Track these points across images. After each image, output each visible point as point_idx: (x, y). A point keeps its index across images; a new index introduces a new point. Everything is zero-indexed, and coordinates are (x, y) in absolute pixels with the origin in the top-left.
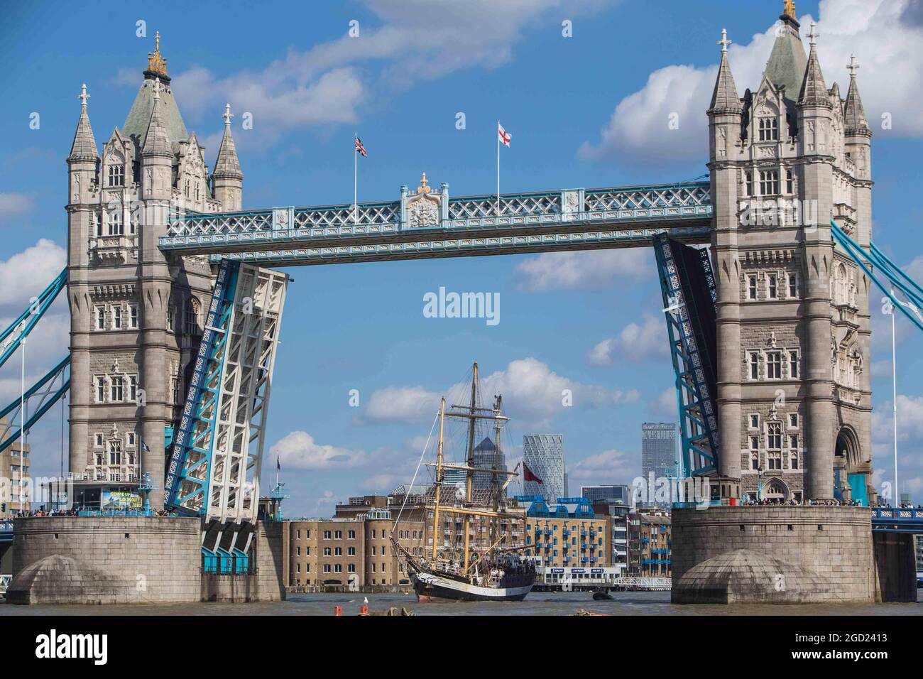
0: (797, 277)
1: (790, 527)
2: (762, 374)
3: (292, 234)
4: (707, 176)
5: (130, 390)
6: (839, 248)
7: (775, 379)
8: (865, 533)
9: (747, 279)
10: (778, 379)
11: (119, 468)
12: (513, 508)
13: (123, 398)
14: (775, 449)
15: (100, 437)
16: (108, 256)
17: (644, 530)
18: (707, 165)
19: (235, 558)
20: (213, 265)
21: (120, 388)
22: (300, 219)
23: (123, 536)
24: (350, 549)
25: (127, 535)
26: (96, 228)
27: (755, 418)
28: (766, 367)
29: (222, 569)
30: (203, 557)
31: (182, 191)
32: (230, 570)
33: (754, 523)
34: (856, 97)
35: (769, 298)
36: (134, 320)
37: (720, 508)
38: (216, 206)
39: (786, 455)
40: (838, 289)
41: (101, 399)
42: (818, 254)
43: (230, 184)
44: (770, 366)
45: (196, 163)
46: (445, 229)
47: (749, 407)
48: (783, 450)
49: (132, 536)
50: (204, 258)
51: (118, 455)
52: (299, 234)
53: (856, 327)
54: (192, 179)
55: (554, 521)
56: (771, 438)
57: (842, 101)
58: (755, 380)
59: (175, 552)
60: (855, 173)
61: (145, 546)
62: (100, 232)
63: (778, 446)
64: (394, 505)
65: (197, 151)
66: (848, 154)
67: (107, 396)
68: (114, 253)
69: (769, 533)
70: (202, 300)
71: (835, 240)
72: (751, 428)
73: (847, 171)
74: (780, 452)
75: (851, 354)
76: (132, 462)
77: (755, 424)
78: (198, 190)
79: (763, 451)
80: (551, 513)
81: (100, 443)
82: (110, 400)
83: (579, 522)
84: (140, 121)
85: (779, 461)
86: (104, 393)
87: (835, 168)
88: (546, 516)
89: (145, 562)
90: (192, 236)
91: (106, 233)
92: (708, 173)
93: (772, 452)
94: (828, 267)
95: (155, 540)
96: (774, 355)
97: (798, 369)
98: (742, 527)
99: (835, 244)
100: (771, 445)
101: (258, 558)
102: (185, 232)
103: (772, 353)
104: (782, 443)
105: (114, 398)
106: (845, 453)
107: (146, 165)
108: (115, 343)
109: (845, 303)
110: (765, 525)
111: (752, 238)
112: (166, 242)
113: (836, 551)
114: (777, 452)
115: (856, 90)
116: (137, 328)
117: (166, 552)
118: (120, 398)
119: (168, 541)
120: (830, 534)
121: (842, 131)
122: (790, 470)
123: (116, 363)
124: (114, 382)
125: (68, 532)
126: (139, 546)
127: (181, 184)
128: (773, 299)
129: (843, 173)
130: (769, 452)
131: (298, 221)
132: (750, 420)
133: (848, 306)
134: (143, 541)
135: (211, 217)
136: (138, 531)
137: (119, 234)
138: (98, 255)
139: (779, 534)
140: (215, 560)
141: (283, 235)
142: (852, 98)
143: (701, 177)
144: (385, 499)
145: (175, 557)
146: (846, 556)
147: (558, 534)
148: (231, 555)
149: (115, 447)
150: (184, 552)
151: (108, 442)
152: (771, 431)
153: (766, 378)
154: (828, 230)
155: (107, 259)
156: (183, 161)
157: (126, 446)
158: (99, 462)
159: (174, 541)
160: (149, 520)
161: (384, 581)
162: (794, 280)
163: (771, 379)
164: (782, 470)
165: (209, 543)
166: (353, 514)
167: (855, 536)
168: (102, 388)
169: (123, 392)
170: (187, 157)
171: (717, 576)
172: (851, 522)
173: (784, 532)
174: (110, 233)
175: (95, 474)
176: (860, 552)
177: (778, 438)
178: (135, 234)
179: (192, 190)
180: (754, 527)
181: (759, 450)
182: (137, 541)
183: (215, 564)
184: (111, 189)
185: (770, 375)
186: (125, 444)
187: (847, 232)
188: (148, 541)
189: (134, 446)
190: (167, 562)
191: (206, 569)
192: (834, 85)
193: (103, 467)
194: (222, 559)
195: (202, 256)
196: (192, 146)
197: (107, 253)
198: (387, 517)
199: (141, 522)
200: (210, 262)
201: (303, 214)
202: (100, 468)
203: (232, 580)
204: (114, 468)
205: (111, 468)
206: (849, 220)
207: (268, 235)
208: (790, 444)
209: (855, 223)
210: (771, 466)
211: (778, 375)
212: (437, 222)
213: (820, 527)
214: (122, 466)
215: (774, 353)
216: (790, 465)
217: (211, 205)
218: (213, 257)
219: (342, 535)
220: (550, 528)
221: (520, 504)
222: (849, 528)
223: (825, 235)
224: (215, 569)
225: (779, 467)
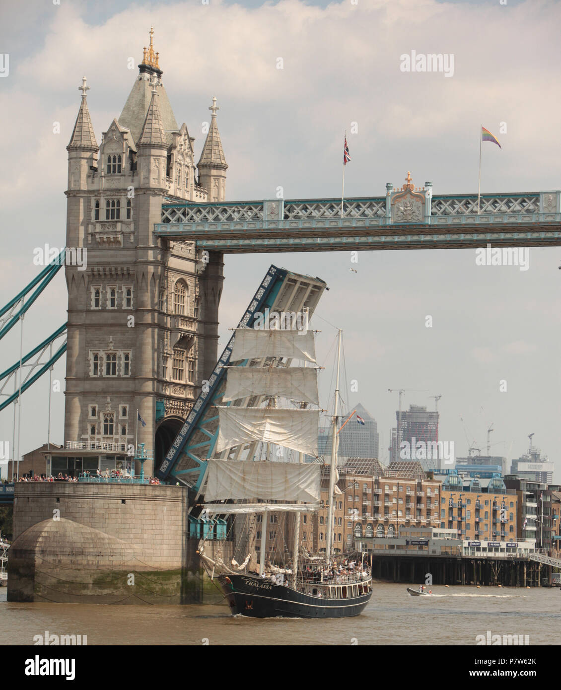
3: (281, 226)
5: (123, 366)
11: (112, 438)
12: (428, 481)
13: (117, 373)
15: (94, 409)
16: (106, 240)
17: (553, 506)
19: (215, 525)
20: (198, 250)
21: (114, 364)
22: (289, 211)
23: (120, 501)
25: (123, 501)
26: (93, 214)
29: (205, 535)
30: (189, 523)
31: (173, 180)
32: (212, 537)
36: (129, 300)
38: (202, 194)
41: (95, 373)
43: (215, 174)
45: (186, 154)
46: (428, 225)
49: (127, 502)
50: (192, 244)
51: (112, 426)
52: (287, 225)
54: (183, 168)
55: (467, 495)
59: (166, 518)
61: (140, 512)
62: (97, 217)
65: (187, 141)
67: (101, 371)
68: (112, 237)
70: (188, 282)
76: (124, 432)
78: (187, 179)
80: (464, 487)
81: (94, 414)
82: (104, 374)
83: (490, 497)
86: (99, 368)
88: (460, 490)
89: (138, 526)
90: (184, 223)
91: (103, 217)
95: (149, 506)
102: (178, 219)
105: (108, 373)
107: (143, 156)
108: (111, 321)
112: (160, 230)
116: (132, 308)
117: (158, 517)
118: (114, 373)
119: (159, 508)
123: (111, 340)
124: (109, 358)
125: (69, 496)
126: (134, 511)
127: (174, 173)
131: (287, 213)
134: (138, 507)
135: (204, 205)
136: (133, 498)
137: (115, 220)
138: (96, 238)
140: (199, 526)
141: (273, 226)
145: (166, 522)
147: (471, 508)
149: (109, 419)
150: (173, 518)
151: (102, 415)
155: (105, 242)
156: (175, 152)
157: (120, 418)
158: (93, 432)
159: (165, 508)
160: (143, 487)
168: (97, 363)
169: (117, 368)
170: (178, 148)
174: (108, 218)
175: (89, 443)
178: (131, 219)
179: (182, 179)
182: (132, 506)
183: (199, 530)
184: (108, 176)
186: (117, 417)
188: (143, 507)
189: (126, 418)
190: (158, 527)
191: (191, 534)
193: (97, 436)
194: (205, 526)
195: (191, 242)
196: (183, 137)
197: (105, 237)
199: (136, 490)
200: (196, 247)
202: (94, 438)
203: (213, 545)
204: (107, 438)
205: (103, 438)
207: (257, 226)
212: (420, 217)
214: (115, 436)
217: (198, 193)
220: (464, 502)
221: (435, 477)
224: (198, 535)
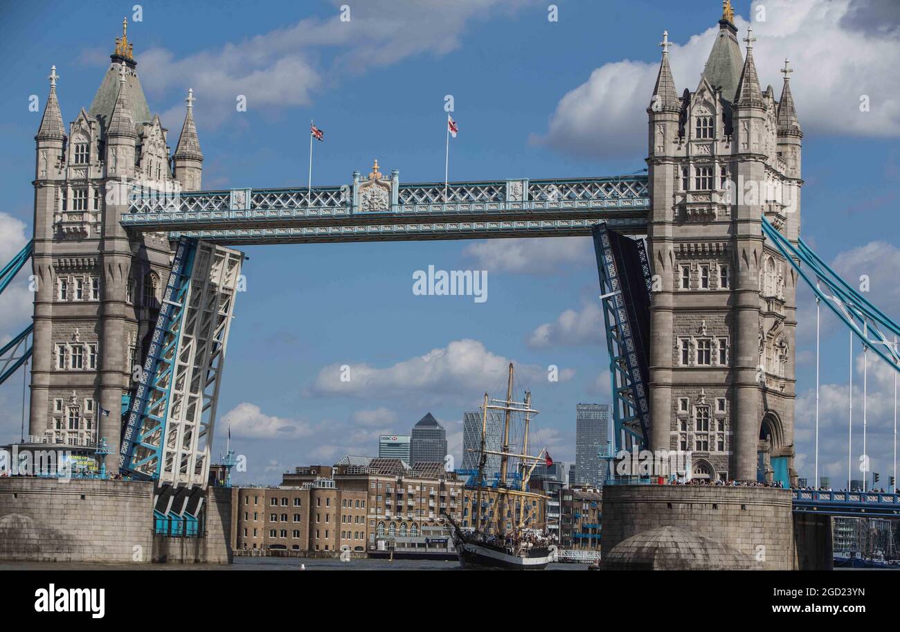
0: (728, 269)
1: (715, 506)
2: (693, 360)
3: (248, 215)
4: (646, 170)
5: (89, 358)
6: (769, 242)
7: (704, 365)
8: (786, 514)
9: (681, 269)
10: (707, 365)
11: (77, 432)
12: (452, 481)
13: (83, 366)
14: (703, 432)
15: (59, 402)
16: (72, 231)
17: (576, 505)
18: (646, 160)
19: (185, 521)
20: (172, 242)
21: (80, 357)
22: (257, 200)
23: (79, 497)
24: (295, 515)
25: (83, 497)
26: (61, 203)
27: (684, 402)
28: (697, 353)
29: (173, 532)
30: (155, 519)
31: (144, 170)
32: (180, 532)
33: (681, 501)
34: (789, 100)
35: (701, 288)
36: (95, 292)
37: (649, 486)
39: (713, 437)
40: (767, 282)
41: (62, 366)
42: (749, 248)
43: (190, 165)
44: (700, 352)
45: (159, 144)
46: (395, 214)
47: (679, 391)
48: (711, 433)
49: (87, 497)
50: (164, 235)
51: (77, 420)
52: (255, 214)
53: (783, 318)
54: (154, 158)
56: (699, 421)
57: (775, 103)
58: (685, 366)
59: (128, 514)
60: (787, 171)
61: (100, 508)
62: (65, 207)
63: (706, 429)
64: (338, 475)
65: (160, 132)
66: (780, 154)
67: (67, 364)
68: (78, 227)
69: (695, 511)
70: (160, 275)
71: (765, 235)
72: (680, 411)
73: (779, 170)
74: (707, 435)
75: (777, 344)
76: (89, 427)
77: (684, 407)
78: (160, 170)
79: (692, 433)
81: (59, 408)
82: (70, 367)
84: (106, 102)
85: (706, 443)
86: (65, 361)
87: (767, 167)
89: (99, 522)
90: (152, 213)
91: (70, 208)
92: (647, 167)
93: (700, 435)
94: (758, 261)
95: (109, 502)
96: (704, 343)
97: (727, 356)
98: (669, 505)
99: (765, 238)
100: (699, 428)
101: (208, 522)
102: (146, 209)
103: (703, 340)
104: (710, 426)
105: (74, 366)
106: (768, 437)
107: (110, 145)
108: (76, 314)
109: (772, 295)
110: (692, 504)
111: (686, 231)
112: (128, 219)
113: (757, 530)
114: (704, 435)
115: (789, 93)
116: (98, 300)
117: (120, 514)
118: (80, 366)
119: (121, 503)
120: (752, 513)
121: (775, 131)
122: (717, 452)
123: (77, 332)
124: (75, 351)
125: (26, 492)
126: (94, 507)
127: (144, 164)
128: (705, 289)
129: (775, 171)
130: (697, 434)
131: (255, 202)
132: (680, 403)
133: (775, 298)
134: (98, 502)
136: (93, 493)
137: (83, 210)
138: (62, 229)
139: (705, 512)
140: (166, 523)
141: (240, 215)
142: (786, 101)
143: (639, 172)
144: (329, 469)
145: (128, 519)
146: (767, 535)
148: (182, 519)
149: (74, 412)
150: (137, 514)
151: (67, 407)
152: (699, 415)
153: (696, 364)
154: (759, 225)
155: (71, 233)
156: (146, 142)
157: (85, 412)
158: (58, 427)
159: (128, 504)
160: (104, 483)
161: (327, 547)
162: (725, 272)
163: (701, 365)
164: (709, 452)
165: (161, 506)
166: (299, 483)
167: (776, 516)
168: (63, 356)
169: (83, 361)
170: (150, 138)
171: (644, 550)
172: (773, 502)
173: (709, 511)
174: (75, 208)
175: (54, 437)
176: (780, 531)
177: (706, 421)
178: (99, 210)
179: (154, 170)
180: (681, 506)
181: (688, 432)
182: (92, 502)
183: (166, 526)
184: (77, 166)
185: (700, 361)
186: (83, 410)
187: (777, 227)
188: (103, 503)
189: (92, 412)
190: (120, 523)
191: (158, 531)
192: (769, 88)
193: (62, 431)
194: (173, 522)
195: (162, 233)
196: (155, 128)
197: (71, 227)
198: (331, 486)
199: (97, 485)
200: (169, 238)
201: (259, 195)
202: (59, 432)
203: (182, 543)
204: (72, 432)
205: (69, 432)
206: (779, 216)
207: (225, 215)
208: (717, 427)
209: (784, 219)
210: (699, 448)
211: (708, 362)
212: (387, 207)
213: (743, 507)
214: (80, 431)
215: (705, 340)
216: (716, 447)
218: (173, 234)
219: (289, 501)
221: (458, 477)
222: (771, 509)
223: (755, 229)
224: (166, 532)
225: (706, 449)
